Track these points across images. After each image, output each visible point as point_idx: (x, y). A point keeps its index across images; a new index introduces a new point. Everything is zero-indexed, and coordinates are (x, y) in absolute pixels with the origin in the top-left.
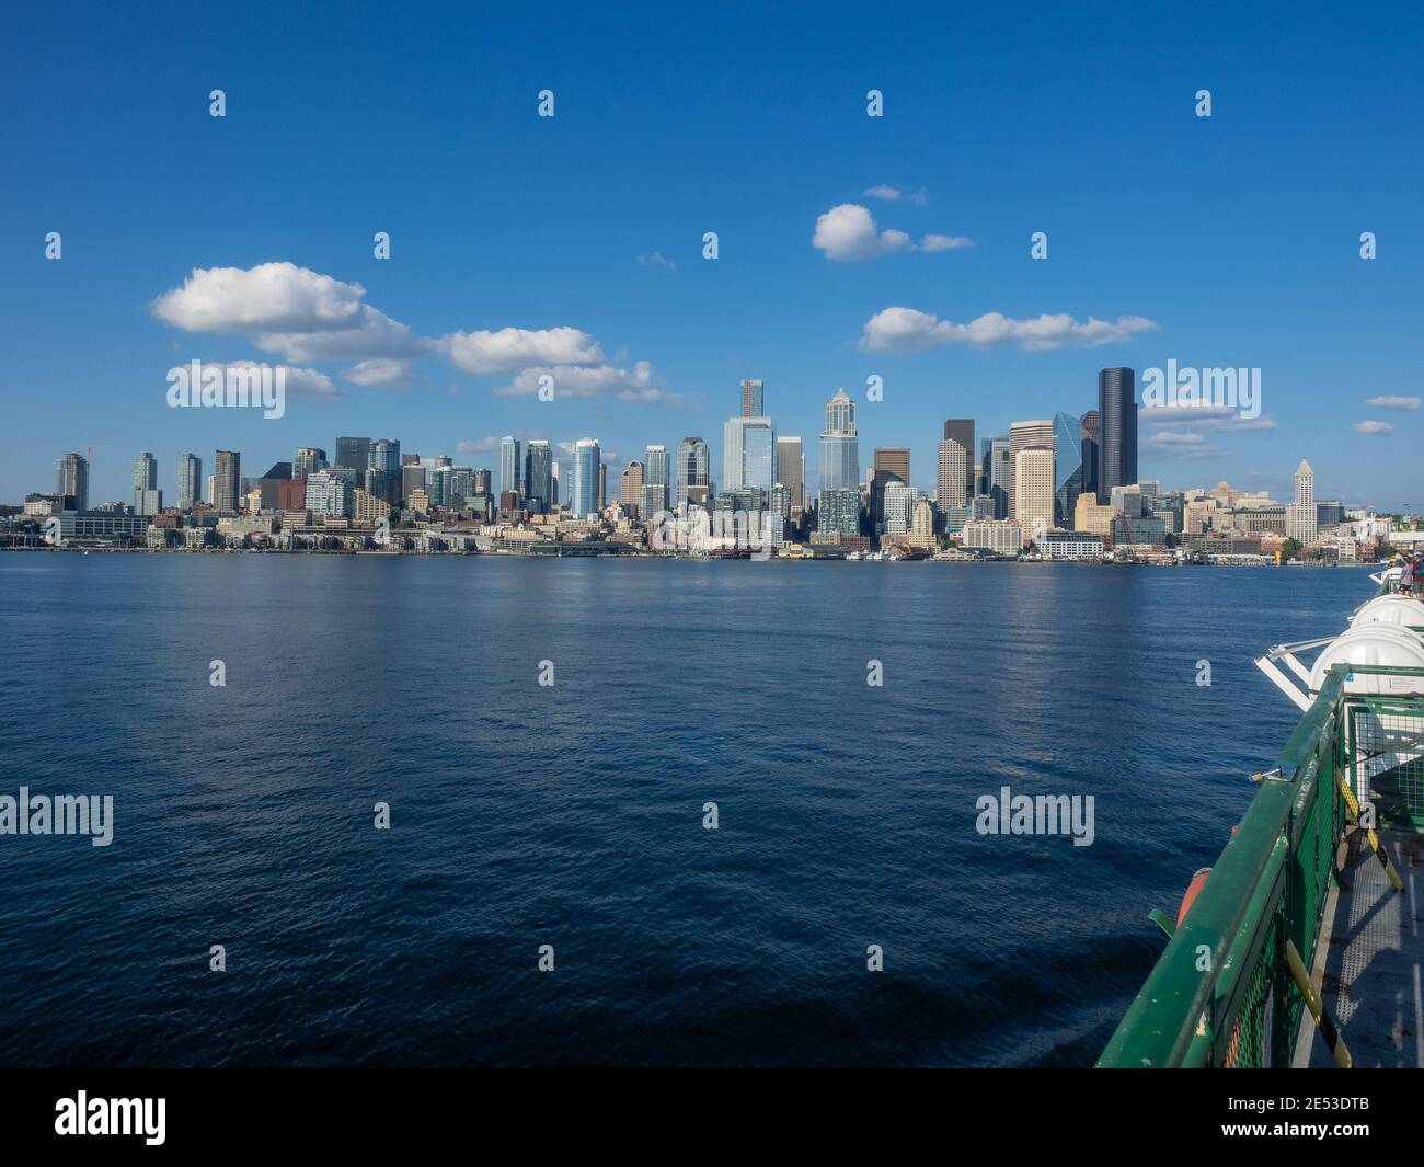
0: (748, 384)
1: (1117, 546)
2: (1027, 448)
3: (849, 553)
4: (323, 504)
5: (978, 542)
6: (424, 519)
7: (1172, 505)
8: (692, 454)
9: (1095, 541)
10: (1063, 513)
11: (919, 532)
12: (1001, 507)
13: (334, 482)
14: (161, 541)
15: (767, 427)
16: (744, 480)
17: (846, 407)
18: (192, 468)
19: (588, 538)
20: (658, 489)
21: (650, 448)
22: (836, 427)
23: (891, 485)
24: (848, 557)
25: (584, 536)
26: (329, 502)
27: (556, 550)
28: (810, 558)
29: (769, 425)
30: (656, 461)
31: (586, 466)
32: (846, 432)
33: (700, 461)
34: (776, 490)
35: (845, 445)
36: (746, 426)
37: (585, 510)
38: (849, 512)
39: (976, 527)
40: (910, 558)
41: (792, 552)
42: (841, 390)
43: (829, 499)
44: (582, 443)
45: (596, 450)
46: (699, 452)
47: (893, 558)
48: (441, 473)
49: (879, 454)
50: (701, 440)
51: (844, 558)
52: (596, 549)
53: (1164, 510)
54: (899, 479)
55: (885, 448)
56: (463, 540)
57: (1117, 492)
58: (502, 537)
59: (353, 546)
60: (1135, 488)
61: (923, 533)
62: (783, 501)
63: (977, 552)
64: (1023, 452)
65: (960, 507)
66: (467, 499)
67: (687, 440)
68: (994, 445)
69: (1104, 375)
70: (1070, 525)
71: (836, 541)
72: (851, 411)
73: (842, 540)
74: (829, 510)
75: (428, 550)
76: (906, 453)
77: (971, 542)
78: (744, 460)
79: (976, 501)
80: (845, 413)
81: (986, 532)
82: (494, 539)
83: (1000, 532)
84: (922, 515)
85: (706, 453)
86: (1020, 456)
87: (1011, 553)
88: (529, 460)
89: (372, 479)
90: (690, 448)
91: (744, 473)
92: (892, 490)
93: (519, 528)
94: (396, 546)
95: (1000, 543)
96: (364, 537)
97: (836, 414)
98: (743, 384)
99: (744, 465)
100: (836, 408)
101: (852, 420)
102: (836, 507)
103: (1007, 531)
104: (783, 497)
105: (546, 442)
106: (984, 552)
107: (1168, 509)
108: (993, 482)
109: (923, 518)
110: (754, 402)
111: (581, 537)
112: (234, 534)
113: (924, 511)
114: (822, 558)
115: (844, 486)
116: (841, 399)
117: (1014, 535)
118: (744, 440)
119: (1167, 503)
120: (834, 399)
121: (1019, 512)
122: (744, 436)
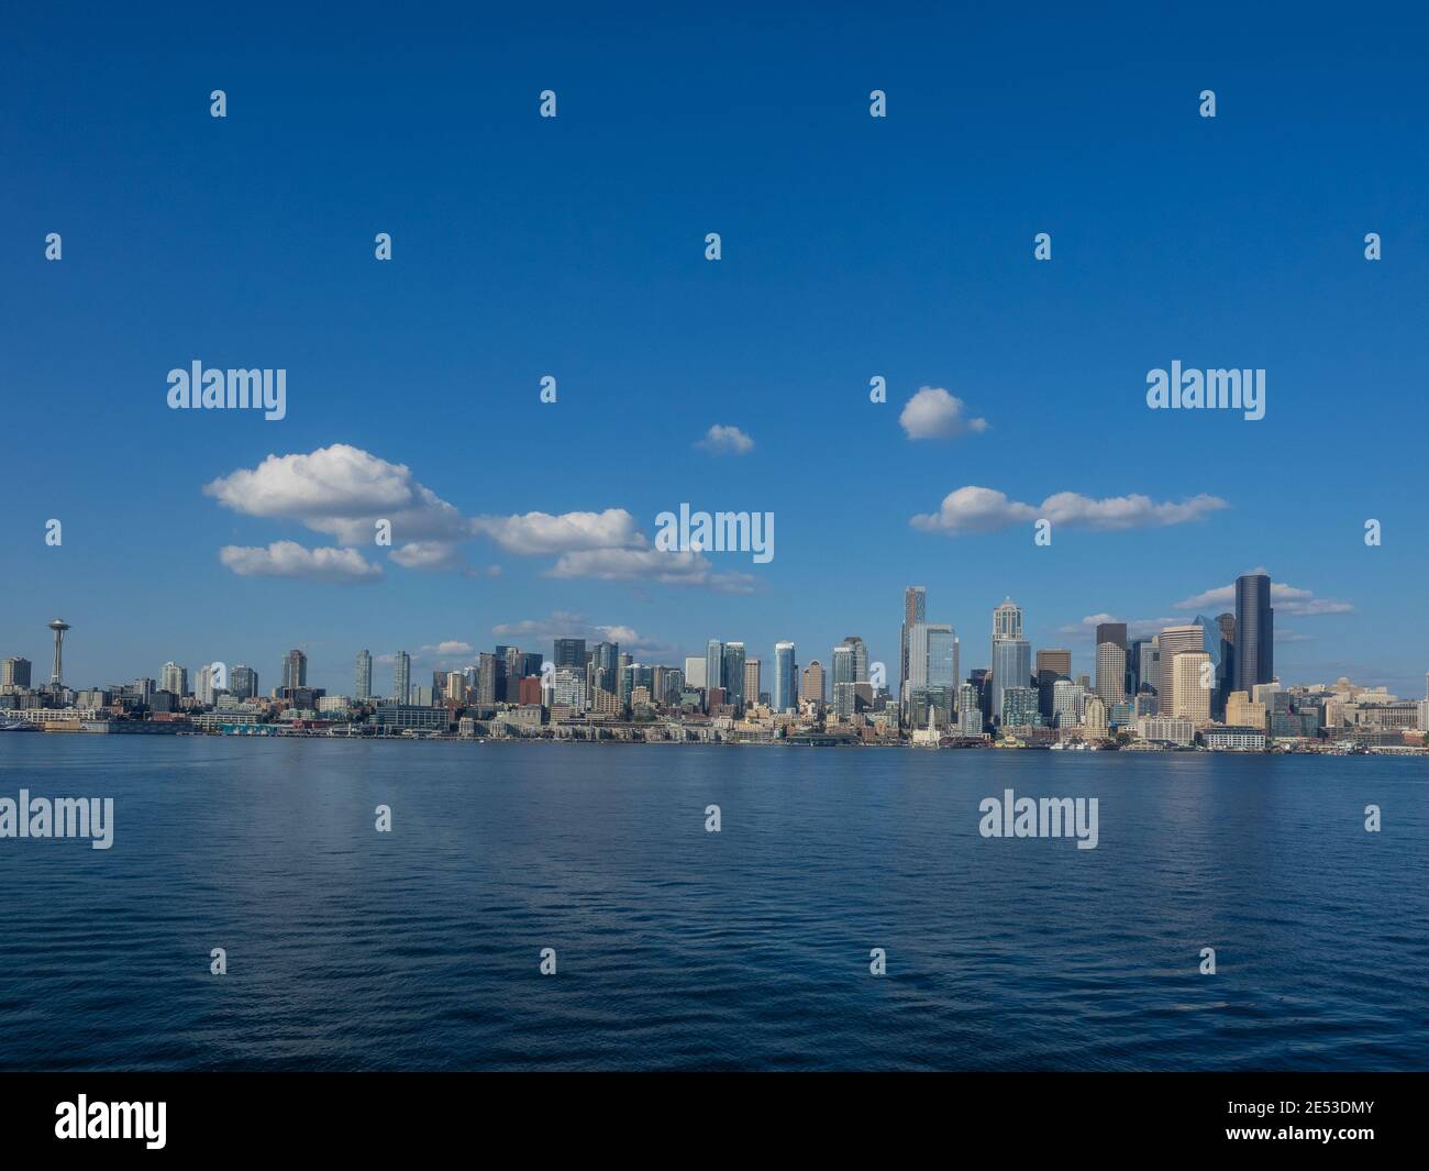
0: (912, 590)
1: (1276, 738)
2: (1183, 652)
3: (1052, 743)
5: (1154, 733)
7: (1316, 702)
8: (854, 652)
9: (1255, 734)
10: (1218, 704)
11: (1094, 725)
13: (577, 680)
14: (471, 731)
15: (947, 632)
16: (928, 680)
17: (1012, 613)
19: (811, 731)
21: (837, 650)
22: (1004, 632)
23: (1060, 685)
24: (1052, 748)
25: (806, 728)
26: (573, 697)
27: (808, 741)
29: (949, 630)
30: (843, 662)
31: (784, 666)
32: (1014, 636)
33: (860, 658)
34: (965, 689)
35: (1019, 649)
36: (929, 631)
37: (784, 706)
38: (1030, 708)
39: (1152, 722)
40: (1105, 749)
41: (1007, 743)
42: (1008, 597)
43: (1012, 697)
44: (779, 646)
45: (792, 651)
46: (859, 650)
48: (632, 670)
49: (1042, 655)
50: (860, 640)
51: (1048, 748)
53: (1308, 706)
54: (1065, 679)
55: (1048, 650)
57: (1261, 690)
60: (1274, 687)
62: (971, 699)
64: (1182, 655)
65: (1122, 703)
66: (683, 695)
67: (847, 639)
68: (1143, 646)
69: (1241, 582)
70: (1226, 719)
71: (1032, 734)
72: (1019, 617)
73: (1034, 732)
74: (1011, 706)
75: (685, 740)
76: (1067, 654)
78: (928, 661)
79: (1140, 699)
80: (1014, 619)
81: (1161, 725)
82: (728, 730)
83: (1173, 726)
85: (865, 651)
86: (1176, 661)
87: (1186, 744)
88: (727, 660)
89: (603, 677)
90: (852, 647)
91: (928, 673)
92: (1061, 688)
94: (659, 737)
95: (1173, 736)
97: (1005, 620)
98: (908, 590)
99: (928, 666)
100: (1004, 614)
101: (1019, 625)
102: (1017, 703)
103: (1180, 726)
104: (971, 695)
105: (741, 644)
106: (1170, 744)
107: (1313, 705)
108: (1142, 680)
109: (1097, 713)
110: (917, 607)
111: (802, 729)
113: (1097, 708)
115: (1019, 685)
116: (1009, 606)
117: (1186, 729)
118: (928, 643)
119: (1312, 701)
120: (1003, 606)
121: (1178, 709)
122: (928, 641)
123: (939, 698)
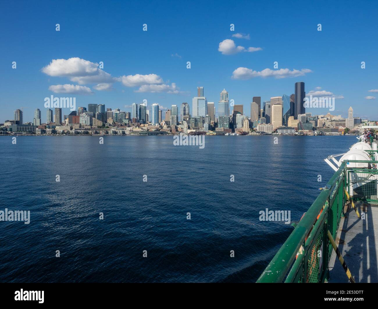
0: (199, 88)
1: (299, 131)
2: (275, 104)
3: (226, 133)
4: (84, 122)
5: (261, 130)
6: (112, 126)
7: (314, 119)
8: (185, 107)
9: (293, 129)
10: (285, 122)
11: (245, 127)
12: (268, 120)
13: (87, 116)
14: (40, 133)
15: (204, 99)
16: (198, 114)
17: (226, 94)
18: (50, 113)
19: (155, 130)
20: (175, 117)
21: (173, 106)
22: (223, 99)
23: (238, 115)
24: (226, 135)
25: (154, 130)
26: (86, 121)
27: (146, 133)
28: (215, 135)
29: (205, 99)
30: (174, 109)
31: (155, 111)
32: (226, 101)
33: (187, 109)
34: (206, 117)
35: (225, 104)
36: (198, 99)
37: (155, 123)
38: (226, 122)
39: (261, 126)
40: (242, 135)
41: (210, 133)
42: (224, 89)
43: (221, 119)
44: (154, 105)
45: (158, 107)
46: (186, 107)
47: (238, 135)
48: (117, 113)
49: (235, 106)
50: (187, 104)
51: (224, 135)
52: (157, 133)
54: (240, 113)
55: (237, 105)
56: (121, 131)
57: (300, 116)
58: (132, 130)
59: (91, 133)
60: (304, 115)
61: (246, 128)
62: (208, 120)
63: (261, 133)
64: (274, 105)
65: (257, 120)
66: (123, 120)
67: (183, 103)
68: (266, 103)
69: (296, 84)
70: (287, 125)
71: (223, 130)
73: (224, 130)
74: (221, 122)
75: (112, 134)
76: (242, 106)
77: (259, 130)
78: (198, 108)
79: (261, 119)
80: (226, 96)
81: (263, 127)
82: (130, 131)
83: (267, 127)
84: (246, 123)
85: (188, 107)
86: (273, 106)
87: (270, 133)
88: (140, 109)
89: (98, 115)
90: (184, 106)
91: (198, 112)
92: (238, 116)
93: (137, 128)
94: (103, 133)
95: (267, 130)
96: (95, 131)
97: (223, 96)
98: (198, 88)
99: (198, 110)
100: (223, 94)
101: (227, 97)
102: (223, 121)
103: (269, 127)
104: (208, 119)
106: (263, 132)
107: (313, 120)
108: (266, 114)
109: (246, 124)
110: (201, 93)
111: (153, 130)
112: (60, 130)
114: (218, 135)
115: (225, 115)
116: (224, 92)
117: (271, 128)
118: (198, 103)
119: (313, 119)
120: (222, 92)
121: (273, 121)
122: (198, 102)
123: (199, 120)
